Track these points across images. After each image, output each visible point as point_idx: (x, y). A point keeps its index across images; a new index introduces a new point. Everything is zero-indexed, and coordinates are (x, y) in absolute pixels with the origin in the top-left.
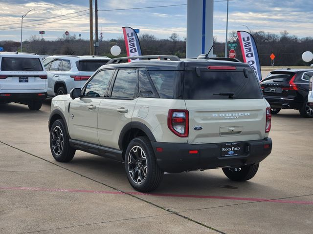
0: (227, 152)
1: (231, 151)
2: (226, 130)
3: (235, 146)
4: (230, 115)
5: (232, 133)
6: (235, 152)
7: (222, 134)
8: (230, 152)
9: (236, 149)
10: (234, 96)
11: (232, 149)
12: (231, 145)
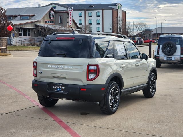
0: (56, 89)
3: (62, 86)
4: (58, 67)
5: (59, 78)
6: (62, 90)
8: (58, 89)
9: (62, 88)
11: (59, 87)
12: (59, 85)
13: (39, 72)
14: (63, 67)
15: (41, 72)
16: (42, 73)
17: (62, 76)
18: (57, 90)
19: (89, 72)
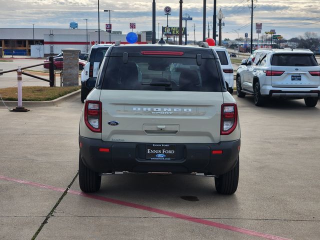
0: (154, 155)
1: (162, 153)
2: (154, 128)
3: (168, 148)
5: (161, 132)
6: (167, 155)
7: (148, 132)
8: (160, 156)
9: (169, 152)
10: (171, 87)
11: (162, 152)
12: (160, 147)
13: (109, 123)
14: (170, 110)
15: (115, 122)
16: (117, 124)
17: (169, 128)
18: (156, 157)
19: (224, 117)
